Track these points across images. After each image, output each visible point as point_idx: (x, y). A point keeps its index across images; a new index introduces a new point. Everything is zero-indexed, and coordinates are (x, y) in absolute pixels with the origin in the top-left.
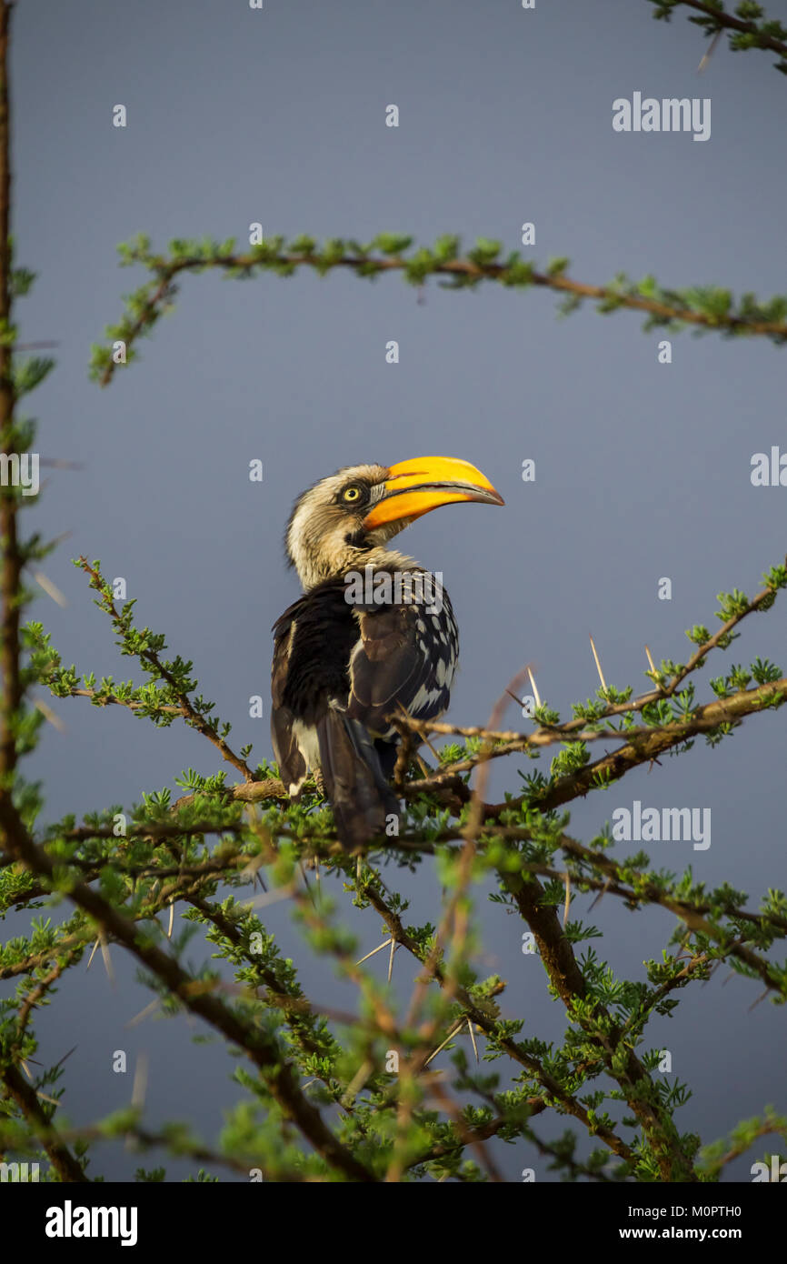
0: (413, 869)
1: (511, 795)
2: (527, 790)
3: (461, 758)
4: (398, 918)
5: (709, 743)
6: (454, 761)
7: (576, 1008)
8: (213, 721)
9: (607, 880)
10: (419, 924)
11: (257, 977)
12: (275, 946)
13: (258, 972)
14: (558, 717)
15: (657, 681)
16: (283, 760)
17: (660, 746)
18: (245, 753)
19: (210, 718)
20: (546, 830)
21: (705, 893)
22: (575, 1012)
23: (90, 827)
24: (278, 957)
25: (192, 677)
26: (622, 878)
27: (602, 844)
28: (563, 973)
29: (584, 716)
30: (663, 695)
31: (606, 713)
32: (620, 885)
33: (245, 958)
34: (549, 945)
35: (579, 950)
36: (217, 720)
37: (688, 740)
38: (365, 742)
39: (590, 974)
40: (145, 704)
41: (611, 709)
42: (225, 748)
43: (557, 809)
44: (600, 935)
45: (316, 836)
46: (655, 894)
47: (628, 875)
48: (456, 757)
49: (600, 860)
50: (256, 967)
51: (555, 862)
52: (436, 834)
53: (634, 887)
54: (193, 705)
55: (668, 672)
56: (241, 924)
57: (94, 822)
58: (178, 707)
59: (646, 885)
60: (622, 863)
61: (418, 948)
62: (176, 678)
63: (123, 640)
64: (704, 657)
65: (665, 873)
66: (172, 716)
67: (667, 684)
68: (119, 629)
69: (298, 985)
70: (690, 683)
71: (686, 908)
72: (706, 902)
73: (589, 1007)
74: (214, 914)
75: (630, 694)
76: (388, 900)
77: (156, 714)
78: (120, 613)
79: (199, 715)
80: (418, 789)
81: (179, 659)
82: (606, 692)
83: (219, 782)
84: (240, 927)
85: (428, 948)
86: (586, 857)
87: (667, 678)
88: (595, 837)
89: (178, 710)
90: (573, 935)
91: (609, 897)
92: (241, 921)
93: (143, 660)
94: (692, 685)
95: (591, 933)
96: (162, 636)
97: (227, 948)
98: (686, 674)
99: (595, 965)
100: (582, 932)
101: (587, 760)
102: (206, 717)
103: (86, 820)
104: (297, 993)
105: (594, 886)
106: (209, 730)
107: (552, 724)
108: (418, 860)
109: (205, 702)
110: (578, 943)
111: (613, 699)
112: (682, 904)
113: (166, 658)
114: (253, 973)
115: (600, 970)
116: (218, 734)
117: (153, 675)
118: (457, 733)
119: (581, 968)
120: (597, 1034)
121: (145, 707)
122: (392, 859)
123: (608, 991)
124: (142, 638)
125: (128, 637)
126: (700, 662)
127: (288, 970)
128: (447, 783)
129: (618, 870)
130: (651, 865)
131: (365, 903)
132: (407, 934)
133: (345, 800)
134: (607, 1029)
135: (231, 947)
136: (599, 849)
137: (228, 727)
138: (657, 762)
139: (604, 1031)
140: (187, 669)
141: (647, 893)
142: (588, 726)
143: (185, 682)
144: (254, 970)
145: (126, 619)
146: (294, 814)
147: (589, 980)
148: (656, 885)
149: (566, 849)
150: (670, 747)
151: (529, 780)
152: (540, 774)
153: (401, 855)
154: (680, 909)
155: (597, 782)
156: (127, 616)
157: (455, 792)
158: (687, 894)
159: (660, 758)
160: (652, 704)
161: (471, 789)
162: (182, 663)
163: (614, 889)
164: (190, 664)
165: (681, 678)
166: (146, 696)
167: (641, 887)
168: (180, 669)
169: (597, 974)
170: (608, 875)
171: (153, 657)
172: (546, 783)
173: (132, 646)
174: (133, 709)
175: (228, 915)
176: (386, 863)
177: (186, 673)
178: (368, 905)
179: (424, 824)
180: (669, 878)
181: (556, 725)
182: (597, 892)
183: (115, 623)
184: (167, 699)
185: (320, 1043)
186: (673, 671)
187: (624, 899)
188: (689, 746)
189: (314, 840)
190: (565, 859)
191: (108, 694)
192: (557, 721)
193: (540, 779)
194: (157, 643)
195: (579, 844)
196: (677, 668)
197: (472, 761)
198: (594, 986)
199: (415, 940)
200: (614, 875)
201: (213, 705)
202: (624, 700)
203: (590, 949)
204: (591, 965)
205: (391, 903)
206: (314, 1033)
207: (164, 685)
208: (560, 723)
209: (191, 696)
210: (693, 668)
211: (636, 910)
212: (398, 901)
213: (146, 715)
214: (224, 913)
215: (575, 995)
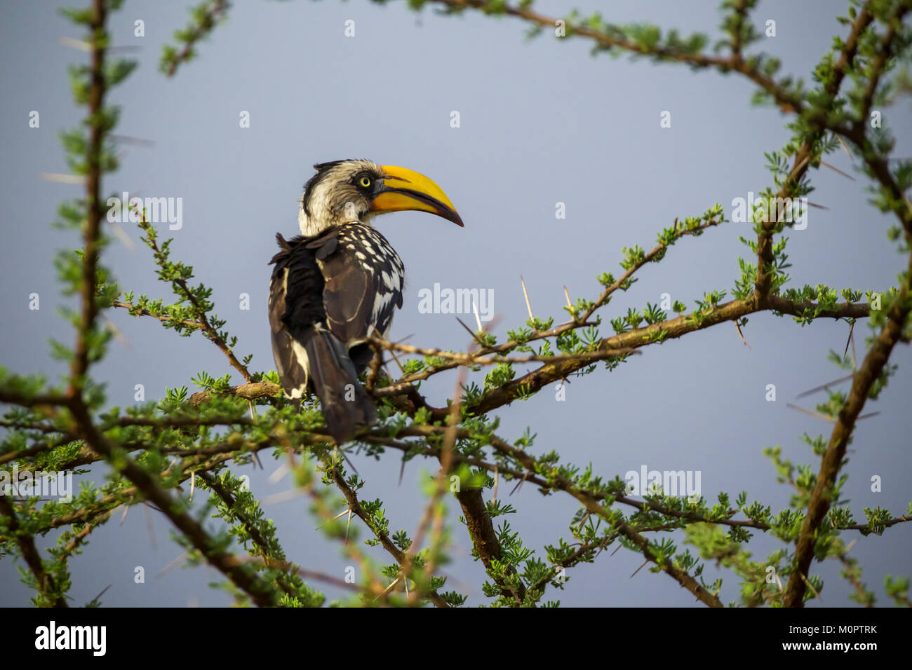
0: (378, 458)
1: (452, 402)
2: (465, 398)
3: (419, 369)
4: (355, 494)
5: (607, 368)
6: (413, 372)
7: (494, 568)
8: (223, 335)
9: (525, 471)
10: (370, 499)
11: (245, 532)
12: (260, 510)
13: (247, 529)
14: (496, 340)
15: (572, 314)
16: (285, 371)
17: (570, 368)
18: (247, 361)
19: (221, 332)
20: (481, 431)
21: (601, 484)
22: (493, 570)
23: (131, 416)
24: (262, 518)
25: (210, 300)
26: (538, 470)
27: (523, 444)
28: (484, 540)
29: (515, 340)
30: (576, 325)
31: (532, 338)
32: (536, 476)
33: (236, 517)
34: (475, 519)
35: (497, 522)
36: (226, 334)
37: (591, 365)
38: (344, 357)
39: (504, 541)
40: (172, 318)
41: (536, 334)
42: (231, 356)
43: (487, 413)
44: (514, 512)
45: (304, 430)
46: (562, 483)
47: (542, 468)
48: (416, 369)
49: (521, 456)
50: (245, 525)
51: (486, 456)
52: (397, 431)
53: (547, 478)
54: (209, 321)
55: (581, 307)
56: (234, 492)
57: (134, 413)
58: (197, 322)
59: (556, 477)
60: (538, 459)
61: (369, 518)
62: (199, 300)
63: (160, 269)
64: (609, 296)
65: (571, 467)
66: (192, 329)
67: (580, 316)
68: (158, 260)
69: (277, 540)
70: (598, 316)
71: (586, 496)
72: (602, 491)
73: (504, 566)
74: (215, 484)
75: (551, 323)
76: (348, 480)
77: (179, 326)
78: (160, 249)
79: (213, 329)
80: (384, 394)
81: (202, 286)
82: (533, 321)
83: (225, 382)
84: (235, 494)
85: (376, 518)
86: (511, 453)
87: (580, 312)
88: (519, 438)
89: (198, 324)
90: (493, 511)
91: (527, 484)
92: (235, 490)
93: (174, 285)
94: (600, 318)
95: (507, 509)
96: (191, 268)
97: (223, 510)
98: (594, 310)
99: (508, 534)
100: (500, 508)
101: (512, 377)
102: (218, 331)
103: (129, 412)
104: (275, 546)
105: (517, 476)
106: (220, 341)
107: (490, 345)
108: (382, 451)
109: (219, 319)
110: (496, 517)
111: (538, 326)
112: (583, 492)
113: (192, 284)
114: (243, 529)
115: (512, 539)
116: (227, 344)
117: (180, 297)
118: (419, 352)
119: (498, 537)
120: (509, 587)
121: (172, 320)
122: (362, 450)
123: (517, 555)
124: (176, 268)
125: (165, 267)
126: (605, 300)
127: (269, 528)
128: (404, 391)
129: (535, 464)
130: (559, 461)
131: (330, 481)
132: (361, 506)
133: (334, 403)
134: (517, 584)
135: (227, 510)
136: (521, 447)
137: (234, 340)
138: (567, 380)
139: (514, 585)
140: (208, 294)
141: (556, 483)
142: (518, 347)
143: (206, 304)
144: (243, 528)
145: (165, 254)
146: (288, 412)
147: (504, 546)
148: (563, 477)
149: (495, 446)
150: (577, 369)
151: (467, 390)
152: (477, 386)
153: (369, 447)
154: (581, 496)
155: (520, 394)
156: (165, 251)
157: (409, 398)
158: (587, 484)
159: (569, 378)
160: (568, 332)
161: (421, 395)
162: (204, 289)
163: (531, 479)
164: (210, 290)
165: (591, 312)
166: (174, 312)
167: (552, 478)
168: (203, 294)
169: (510, 541)
170: (527, 468)
171: (182, 283)
172: (480, 393)
173: (168, 274)
174: (162, 321)
175: (226, 484)
176: (357, 453)
177: (207, 297)
178: (332, 482)
179: (386, 423)
180: (573, 473)
181: (493, 346)
182: (519, 480)
183: (156, 256)
184: (190, 316)
185: (292, 585)
186: (585, 306)
187: (539, 487)
188: (592, 369)
189: (303, 433)
190: (494, 454)
191: (143, 308)
192: (494, 343)
193: (476, 390)
194: (187, 273)
195: (505, 442)
196: (588, 305)
197: (428, 372)
198: (506, 551)
199: (366, 511)
200: (531, 468)
201: (225, 322)
202: (546, 328)
203: (505, 522)
204: (506, 534)
205: (351, 482)
206: (288, 577)
207: (188, 304)
208: (497, 345)
209: (208, 315)
210: (600, 305)
211: (547, 496)
212: (355, 481)
213: (171, 326)
214: (222, 483)
215: (493, 557)
